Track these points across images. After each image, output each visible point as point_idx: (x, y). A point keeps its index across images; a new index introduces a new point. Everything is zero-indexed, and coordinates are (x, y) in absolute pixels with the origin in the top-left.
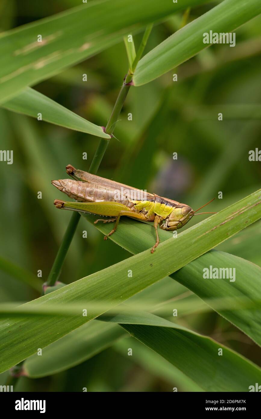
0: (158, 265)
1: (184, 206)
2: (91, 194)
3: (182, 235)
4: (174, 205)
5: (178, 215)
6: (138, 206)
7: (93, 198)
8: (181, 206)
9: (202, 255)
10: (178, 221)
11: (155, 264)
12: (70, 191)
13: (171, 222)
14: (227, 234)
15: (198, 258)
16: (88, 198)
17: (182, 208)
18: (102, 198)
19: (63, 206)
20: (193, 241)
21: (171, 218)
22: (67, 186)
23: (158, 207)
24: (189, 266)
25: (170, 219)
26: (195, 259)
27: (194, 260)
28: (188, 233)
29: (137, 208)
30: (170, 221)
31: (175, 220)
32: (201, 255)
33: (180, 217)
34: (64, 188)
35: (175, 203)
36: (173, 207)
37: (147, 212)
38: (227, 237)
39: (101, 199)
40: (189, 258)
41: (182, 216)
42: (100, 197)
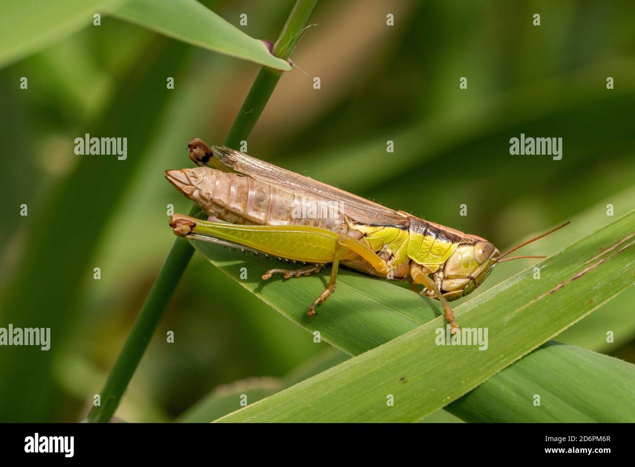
0: (420, 378)
1: (479, 241)
2: (259, 206)
3: (477, 306)
4: (454, 239)
5: (468, 264)
6: (373, 240)
7: (263, 214)
8: (471, 241)
9: (529, 354)
10: (468, 278)
11: (413, 378)
12: (211, 196)
13: (451, 281)
14: (591, 301)
15: (519, 360)
16: (252, 214)
17: (474, 244)
18: (284, 216)
19: (193, 232)
20: (507, 319)
21: (452, 270)
22: (204, 184)
23: (418, 244)
24: (495, 382)
25: (449, 271)
26: (512, 363)
27: (510, 365)
28: (490, 301)
29: (370, 244)
30: (446, 278)
31: (460, 274)
32: (526, 353)
33: (471, 268)
34: (196, 188)
35: (456, 234)
36: (452, 243)
37: (392, 255)
38: (590, 309)
39: (283, 220)
40: (497, 362)
41: (476, 265)
42: (280, 214)
